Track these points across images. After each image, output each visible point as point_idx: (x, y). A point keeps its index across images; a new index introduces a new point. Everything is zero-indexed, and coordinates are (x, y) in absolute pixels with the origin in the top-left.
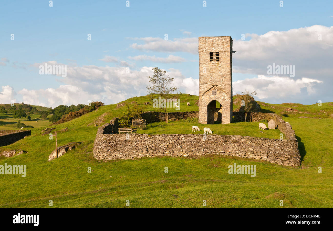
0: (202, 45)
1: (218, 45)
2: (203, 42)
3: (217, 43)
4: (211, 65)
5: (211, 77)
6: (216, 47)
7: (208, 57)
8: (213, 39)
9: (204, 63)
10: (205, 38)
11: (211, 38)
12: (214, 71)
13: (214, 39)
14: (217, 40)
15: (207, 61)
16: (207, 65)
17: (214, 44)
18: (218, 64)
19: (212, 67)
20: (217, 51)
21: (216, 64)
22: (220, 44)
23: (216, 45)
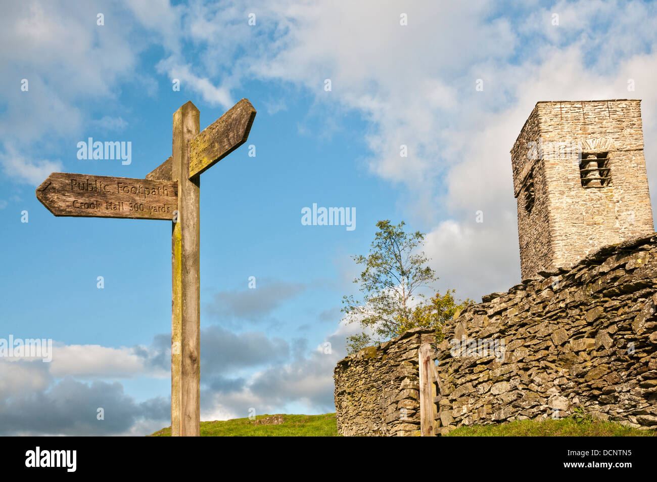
0: (550, 129)
1: (604, 130)
2: (555, 120)
3: (599, 123)
4: (588, 197)
5: (591, 242)
6: (598, 136)
7: (574, 170)
8: (585, 109)
9: (562, 193)
10: (558, 106)
11: (579, 105)
12: (598, 219)
13: (588, 108)
14: (599, 113)
15: (572, 183)
16: (572, 197)
17: (590, 127)
18: (610, 194)
19: (589, 204)
20: (602, 150)
21: (604, 196)
22: (610, 125)
23: (596, 128)
